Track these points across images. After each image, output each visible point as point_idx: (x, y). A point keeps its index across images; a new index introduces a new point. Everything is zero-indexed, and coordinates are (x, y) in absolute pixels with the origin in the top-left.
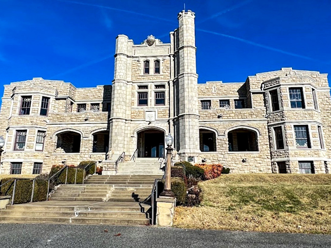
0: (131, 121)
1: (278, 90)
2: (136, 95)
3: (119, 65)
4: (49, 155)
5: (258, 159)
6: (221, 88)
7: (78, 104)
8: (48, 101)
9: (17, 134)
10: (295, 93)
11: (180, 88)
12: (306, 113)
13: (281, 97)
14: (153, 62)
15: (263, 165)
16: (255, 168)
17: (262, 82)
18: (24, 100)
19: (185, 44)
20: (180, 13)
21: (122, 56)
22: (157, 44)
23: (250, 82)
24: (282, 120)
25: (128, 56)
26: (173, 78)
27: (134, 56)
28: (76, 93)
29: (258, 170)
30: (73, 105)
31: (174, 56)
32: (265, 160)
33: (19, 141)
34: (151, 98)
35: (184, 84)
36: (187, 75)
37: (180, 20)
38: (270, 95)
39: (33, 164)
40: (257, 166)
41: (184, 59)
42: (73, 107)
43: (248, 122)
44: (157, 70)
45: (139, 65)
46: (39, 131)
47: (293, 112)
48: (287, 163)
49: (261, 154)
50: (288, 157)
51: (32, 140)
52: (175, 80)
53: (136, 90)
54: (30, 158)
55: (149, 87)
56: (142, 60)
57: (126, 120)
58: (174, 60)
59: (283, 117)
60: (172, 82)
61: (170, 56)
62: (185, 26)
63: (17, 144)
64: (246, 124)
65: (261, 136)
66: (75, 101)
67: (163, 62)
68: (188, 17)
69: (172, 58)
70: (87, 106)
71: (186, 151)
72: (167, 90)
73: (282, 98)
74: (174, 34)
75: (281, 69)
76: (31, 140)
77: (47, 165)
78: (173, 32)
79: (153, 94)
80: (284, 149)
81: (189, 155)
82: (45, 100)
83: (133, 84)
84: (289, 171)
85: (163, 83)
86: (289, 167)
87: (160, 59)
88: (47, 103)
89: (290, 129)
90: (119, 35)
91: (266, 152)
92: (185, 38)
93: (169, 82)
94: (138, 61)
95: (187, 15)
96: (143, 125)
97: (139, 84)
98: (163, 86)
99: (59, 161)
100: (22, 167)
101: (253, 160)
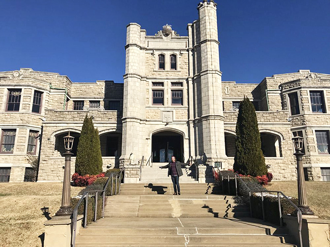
0: (146, 121)
1: (299, 92)
2: (151, 92)
3: (132, 57)
4: (47, 159)
5: (282, 165)
6: (234, 89)
7: (74, 101)
8: (40, 96)
9: (2, 133)
10: (315, 97)
11: (203, 86)
12: (328, 118)
13: (302, 100)
14: (169, 56)
15: (287, 171)
16: (279, 175)
17: (279, 84)
18: (10, 93)
19: (208, 38)
20: (201, 3)
21: (135, 47)
22: (173, 37)
23: (267, 83)
24: (302, 124)
25: (141, 48)
26: (192, 75)
27: (148, 48)
28: (72, 88)
29: (282, 177)
30: (69, 102)
31: (193, 50)
32: (289, 166)
33: (6, 142)
34: (168, 97)
35: (208, 82)
36: (211, 72)
37: (201, 10)
38: (288, 98)
39: (24, 170)
40: (281, 172)
41: (207, 55)
42: (69, 104)
43: (271, 126)
44: (174, 66)
45: (154, 58)
46: (31, 131)
47: (314, 116)
48: (309, 170)
49: (285, 160)
50: (309, 163)
51: (23, 141)
52: (195, 78)
53: (151, 87)
54: (20, 162)
55: (165, 84)
56: (157, 53)
57: (141, 120)
58: (193, 55)
59: (304, 121)
60: (191, 79)
61: (188, 50)
62: (207, 18)
63: (3, 146)
64: (269, 127)
65: (284, 141)
66: (70, 98)
67: (180, 56)
68: (210, 8)
69: (191, 53)
70: (85, 103)
71: (212, 157)
72: (185, 88)
73: (303, 102)
74: (192, 26)
75: (299, 71)
76: (21, 141)
77: (44, 171)
78: (191, 24)
79: (170, 92)
80: (306, 155)
81: (216, 160)
82: (38, 94)
83: (147, 80)
84: (311, 178)
85: (181, 81)
86: (311, 174)
87: (177, 53)
88: (40, 99)
89: (311, 134)
90: (131, 23)
91: (290, 157)
92: (208, 30)
93: (187, 80)
94: (152, 54)
95: (210, 5)
96: (160, 127)
97: (154, 81)
98: (181, 84)
99: (59, 166)
100: (11, 174)
101: (277, 166)
